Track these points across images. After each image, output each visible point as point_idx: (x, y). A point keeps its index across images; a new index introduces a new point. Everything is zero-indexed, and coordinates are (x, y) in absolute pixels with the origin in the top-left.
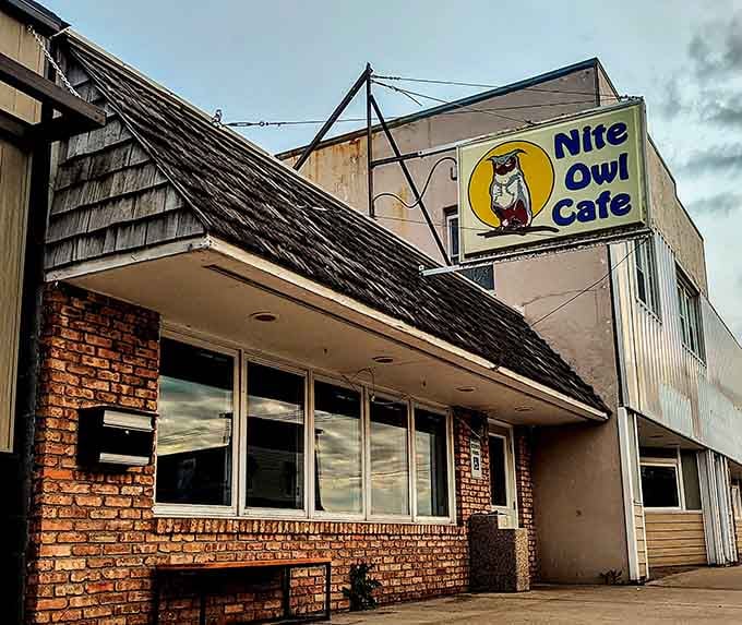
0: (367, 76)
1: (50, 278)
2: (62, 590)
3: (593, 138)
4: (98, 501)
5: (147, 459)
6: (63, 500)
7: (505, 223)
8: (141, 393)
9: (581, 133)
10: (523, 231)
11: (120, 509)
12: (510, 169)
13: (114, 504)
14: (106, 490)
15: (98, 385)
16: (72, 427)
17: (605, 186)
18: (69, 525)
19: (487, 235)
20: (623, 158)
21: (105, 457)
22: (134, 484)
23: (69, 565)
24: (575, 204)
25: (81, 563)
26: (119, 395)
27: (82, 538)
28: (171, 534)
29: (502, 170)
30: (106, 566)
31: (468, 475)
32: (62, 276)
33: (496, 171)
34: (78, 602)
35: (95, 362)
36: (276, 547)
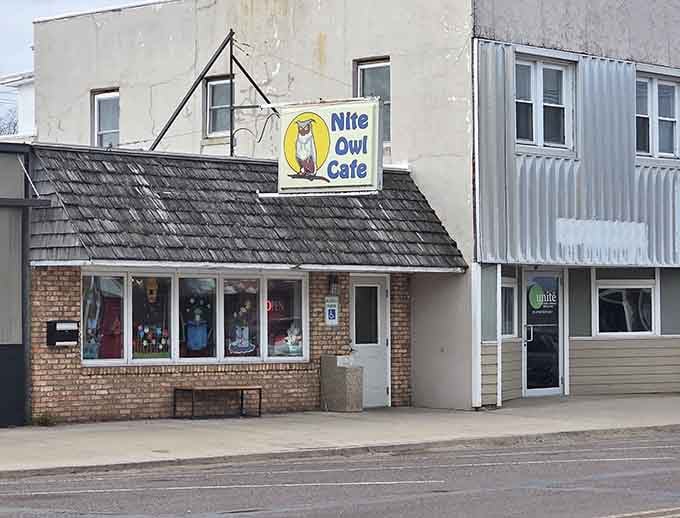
0: (230, 39)
1: (32, 263)
2: (44, 399)
3: (351, 121)
4: (57, 361)
5: (76, 343)
6: (42, 362)
7: (303, 170)
8: (73, 309)
9: (345, 116)
10: (311, 178)
11: (66, 365)
12: (307, 132)
13: (63, 362)
14: (59, 356)
15: (54, 309)
16: (44, 330)
17: (355, 156)
18: (45, 372)
19: (294, 177)
20: (365, 138)
21: (58, 344)
22: (72, 352)
23: (46, 389)
24: (340, 164)
25: (51, 389)
26: (63, 312)
27: (50, 378)
28: (90, 375)
29: (303, 132)
30: (61, 390)
31: (321, 324)
32: (38, 264)
33: (299, 132)
34: (51, 405)
35: (52, 299)
36: (150, 380)
